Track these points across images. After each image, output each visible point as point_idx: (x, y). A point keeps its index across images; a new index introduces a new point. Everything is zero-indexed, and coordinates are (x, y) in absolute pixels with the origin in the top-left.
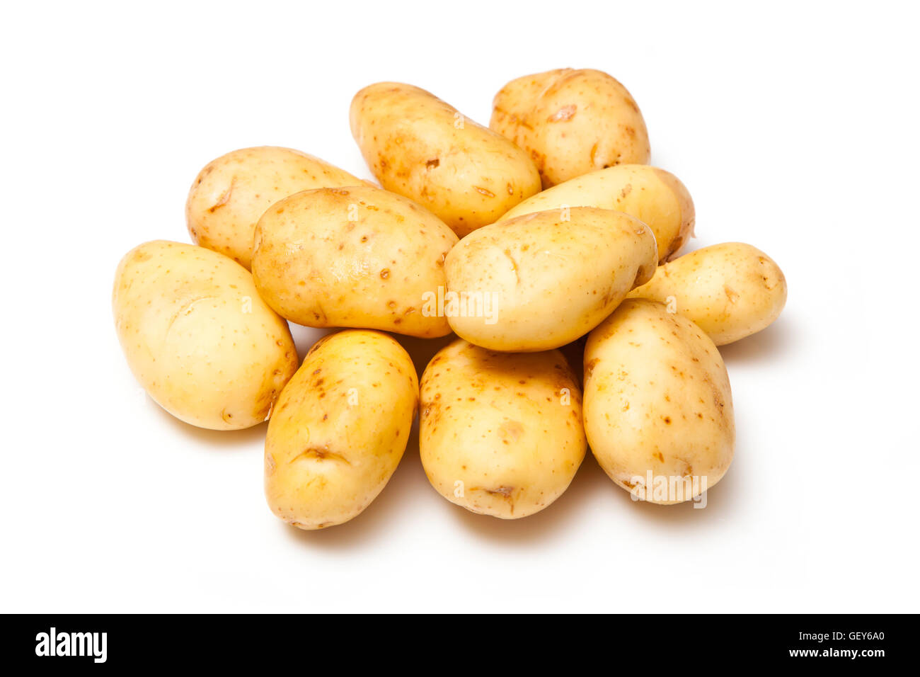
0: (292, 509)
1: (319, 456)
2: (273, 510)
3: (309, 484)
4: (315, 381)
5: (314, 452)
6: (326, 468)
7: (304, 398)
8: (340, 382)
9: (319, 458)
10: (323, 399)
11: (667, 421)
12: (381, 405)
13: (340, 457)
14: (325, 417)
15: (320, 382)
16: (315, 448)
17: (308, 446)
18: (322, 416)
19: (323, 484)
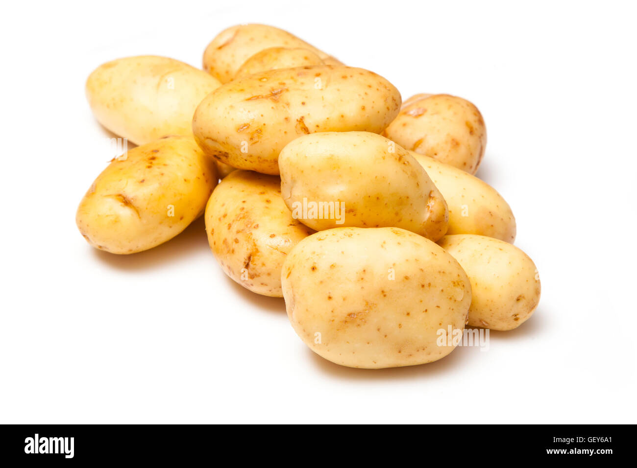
0: (88, 226)
1: (124, 202)
2: (77, 220)
3: (107, 216)
4: (151, 156)
5: (122, 198)
6: (126, 212)
7: (138, 162)
8: (165, 165)
9: (123, 204)
10: (148, 170)
11: (313, 269)
12: (181, 195)
13: (137, 211)
14: (143, 181)
15: (153, 158)
16: (125, 196)
17: (121, 192)
18: (141, 179)
19: (116, 221)
